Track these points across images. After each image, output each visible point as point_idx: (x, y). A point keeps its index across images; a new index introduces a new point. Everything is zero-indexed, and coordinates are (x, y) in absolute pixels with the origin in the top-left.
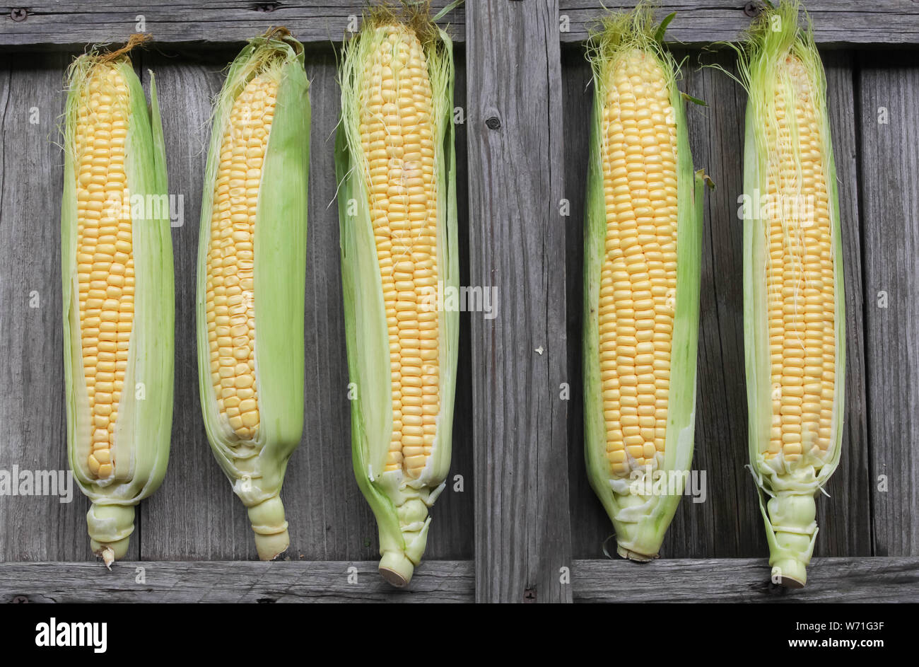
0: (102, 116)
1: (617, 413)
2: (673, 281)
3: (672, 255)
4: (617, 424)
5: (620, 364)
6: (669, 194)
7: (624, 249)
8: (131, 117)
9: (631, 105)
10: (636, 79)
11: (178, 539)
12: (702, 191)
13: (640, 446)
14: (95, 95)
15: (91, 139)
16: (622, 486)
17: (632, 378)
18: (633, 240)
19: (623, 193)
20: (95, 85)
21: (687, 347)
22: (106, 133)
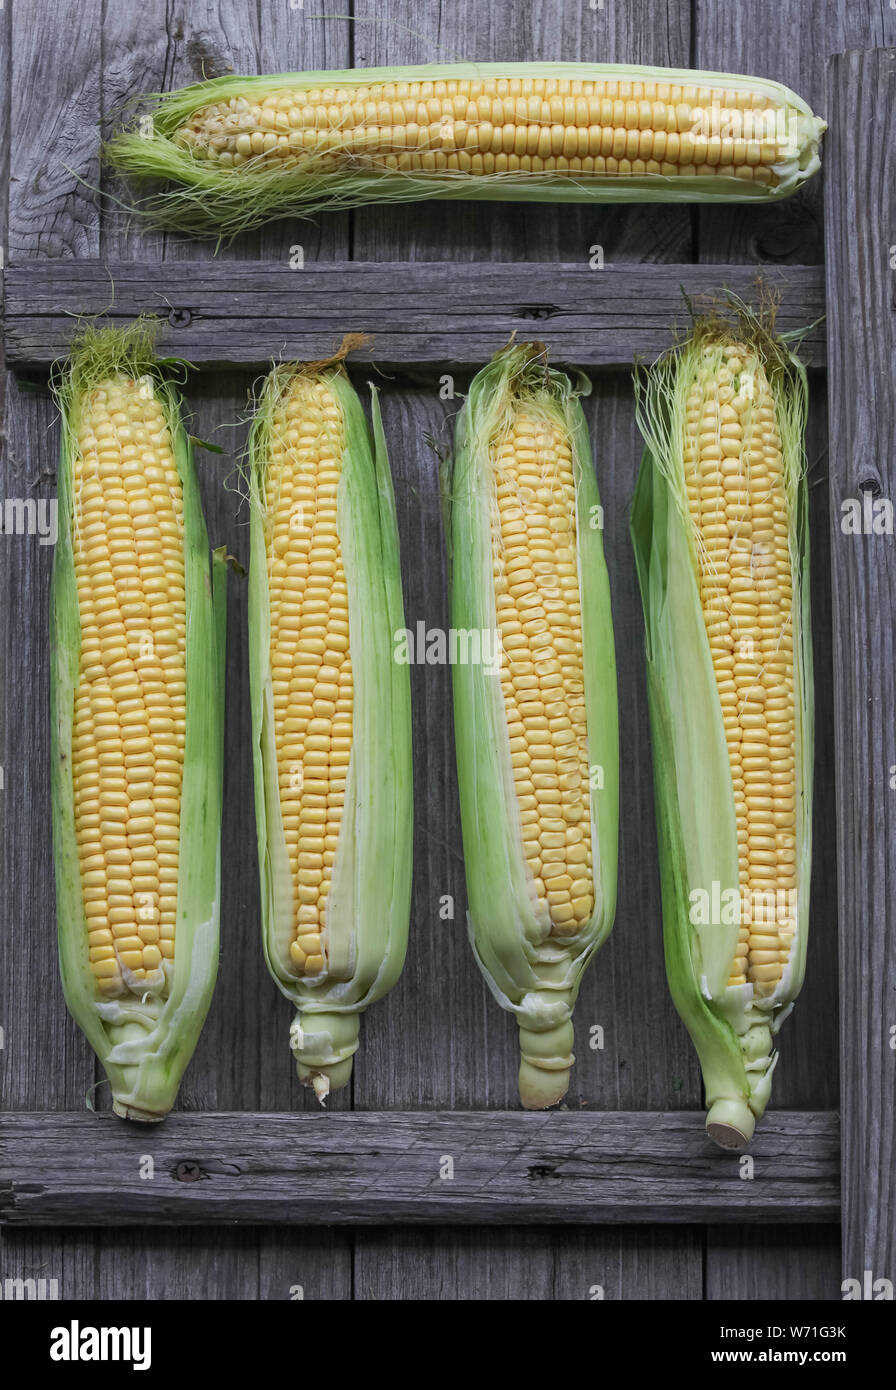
0: (304, 452)
1: (102, 905)
2: (180, 710)
3: (180, 672)
4: (103, 920)
5: (105, 832)
6: (172, 584)
7: (107, 665)
8: (346, 453)
9: (114, 455)
10: (122, 417)
11: (407, 1079)
12: (223, 579)
13: (138, 952)
14: (295, 421)
15: (288, 486)
16: (114, 1011)
17: (124, 853)
18: (120, 651)
19: (105, 583)
20: (295, 406)
21: (204, 805)
22: (310, 478)
